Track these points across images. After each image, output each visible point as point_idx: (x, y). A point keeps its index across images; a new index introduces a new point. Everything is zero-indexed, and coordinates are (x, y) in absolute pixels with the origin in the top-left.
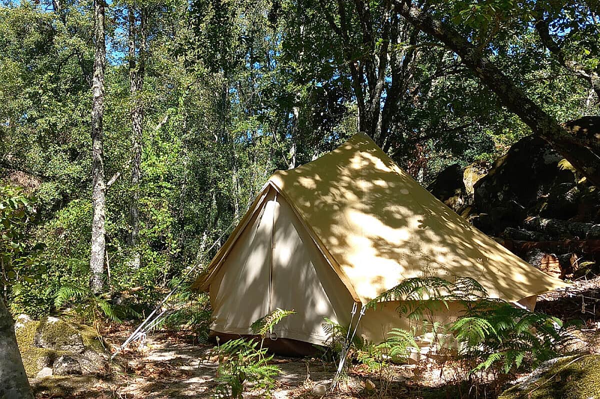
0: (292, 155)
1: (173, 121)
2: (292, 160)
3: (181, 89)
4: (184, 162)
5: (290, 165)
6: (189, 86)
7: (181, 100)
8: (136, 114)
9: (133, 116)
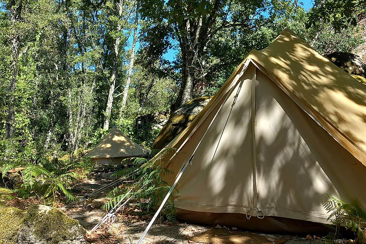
0: (113, 79)
1: (31, 51)
2: (113, 82)
3: (38, 29)
4: (36, 82)
5: (112, 86)
6: (44, 28)
7: (38, 37)
8: (15, 40)
9: (12, 41)
